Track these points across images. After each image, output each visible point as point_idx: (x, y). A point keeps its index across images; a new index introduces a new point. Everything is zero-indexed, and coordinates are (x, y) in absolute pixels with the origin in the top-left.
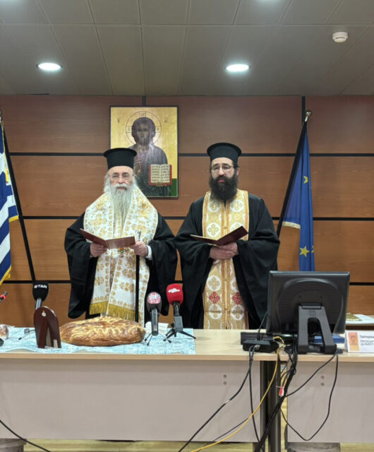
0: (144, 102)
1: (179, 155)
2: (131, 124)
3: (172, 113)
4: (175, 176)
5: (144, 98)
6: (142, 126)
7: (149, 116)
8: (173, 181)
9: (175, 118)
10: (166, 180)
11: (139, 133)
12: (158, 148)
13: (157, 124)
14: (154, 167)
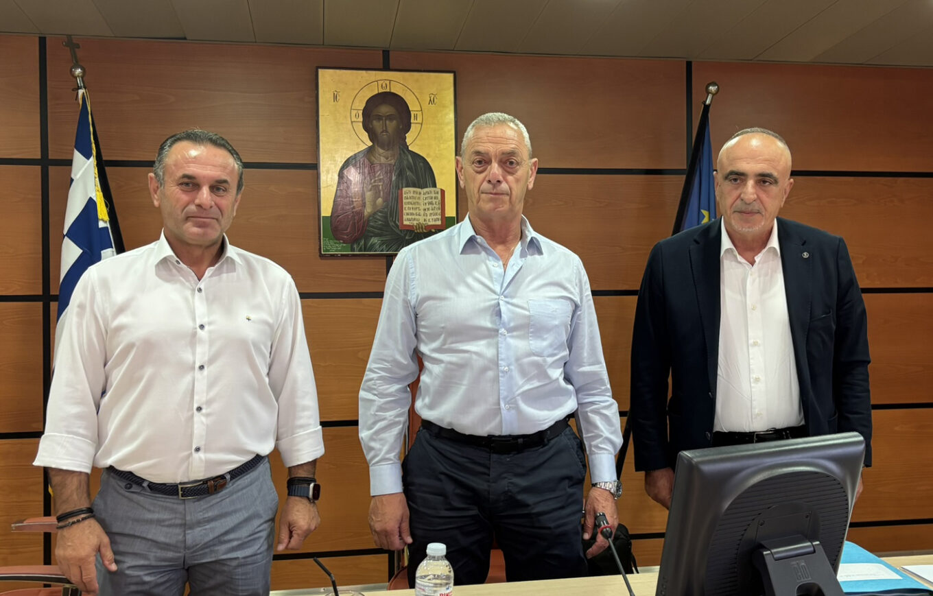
0: (385, 60)
2: (361, 105)
3: (444, 84)
4: (451, 211)
5: (386, 53)
6: (385, 110)
7: (397, 89)
8: (447, 220)
9: (450, 95)
10: (433, 220)
11: (377, 125)
12: (415, 156)
13: (413, 106)
14: (408, 192)
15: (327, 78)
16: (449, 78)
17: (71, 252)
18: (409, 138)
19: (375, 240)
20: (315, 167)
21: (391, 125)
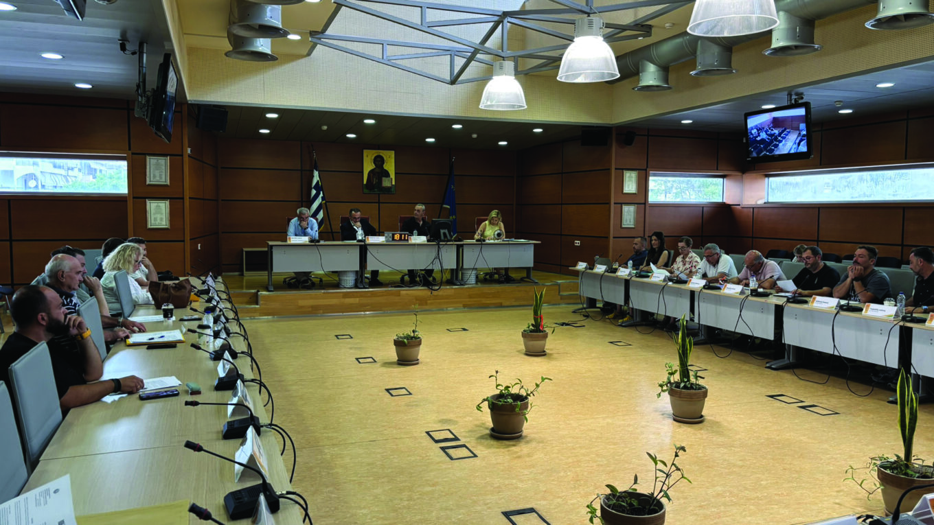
0: (379, 147)
1: (396, 173)
2: (373, 158)
3: (392, 153)
4: (394, 183)
6: (379, 159)
7: (381, 154)
8: (393, 185)
9: (393, 156)
10: (389, 185)
11: (377, 163)
12: (385, 170)
13: (385, 159)
14: (384, 178)
15: (366, 152)
16: (393, 152)
17: (314, 192)
18: (384, 166)
19: (376, 190)
20: (362, 172)
21: (380, 163)
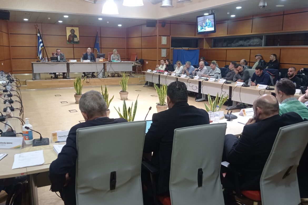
0: (72, 26)
1: (80, 36)
4: (79, 40)
5: (72, 25)
6: (72, 31)
8: (78, 41)
9: (78, 29)
10: (77, 41)
11: (72, 32)
12: (75, 35)
13: (75, 30)
14: (75, 38)
15: (67, 28)
18: (75, 33)
19: (72, 42)
20: (66, 35)
21: (73, 32)
